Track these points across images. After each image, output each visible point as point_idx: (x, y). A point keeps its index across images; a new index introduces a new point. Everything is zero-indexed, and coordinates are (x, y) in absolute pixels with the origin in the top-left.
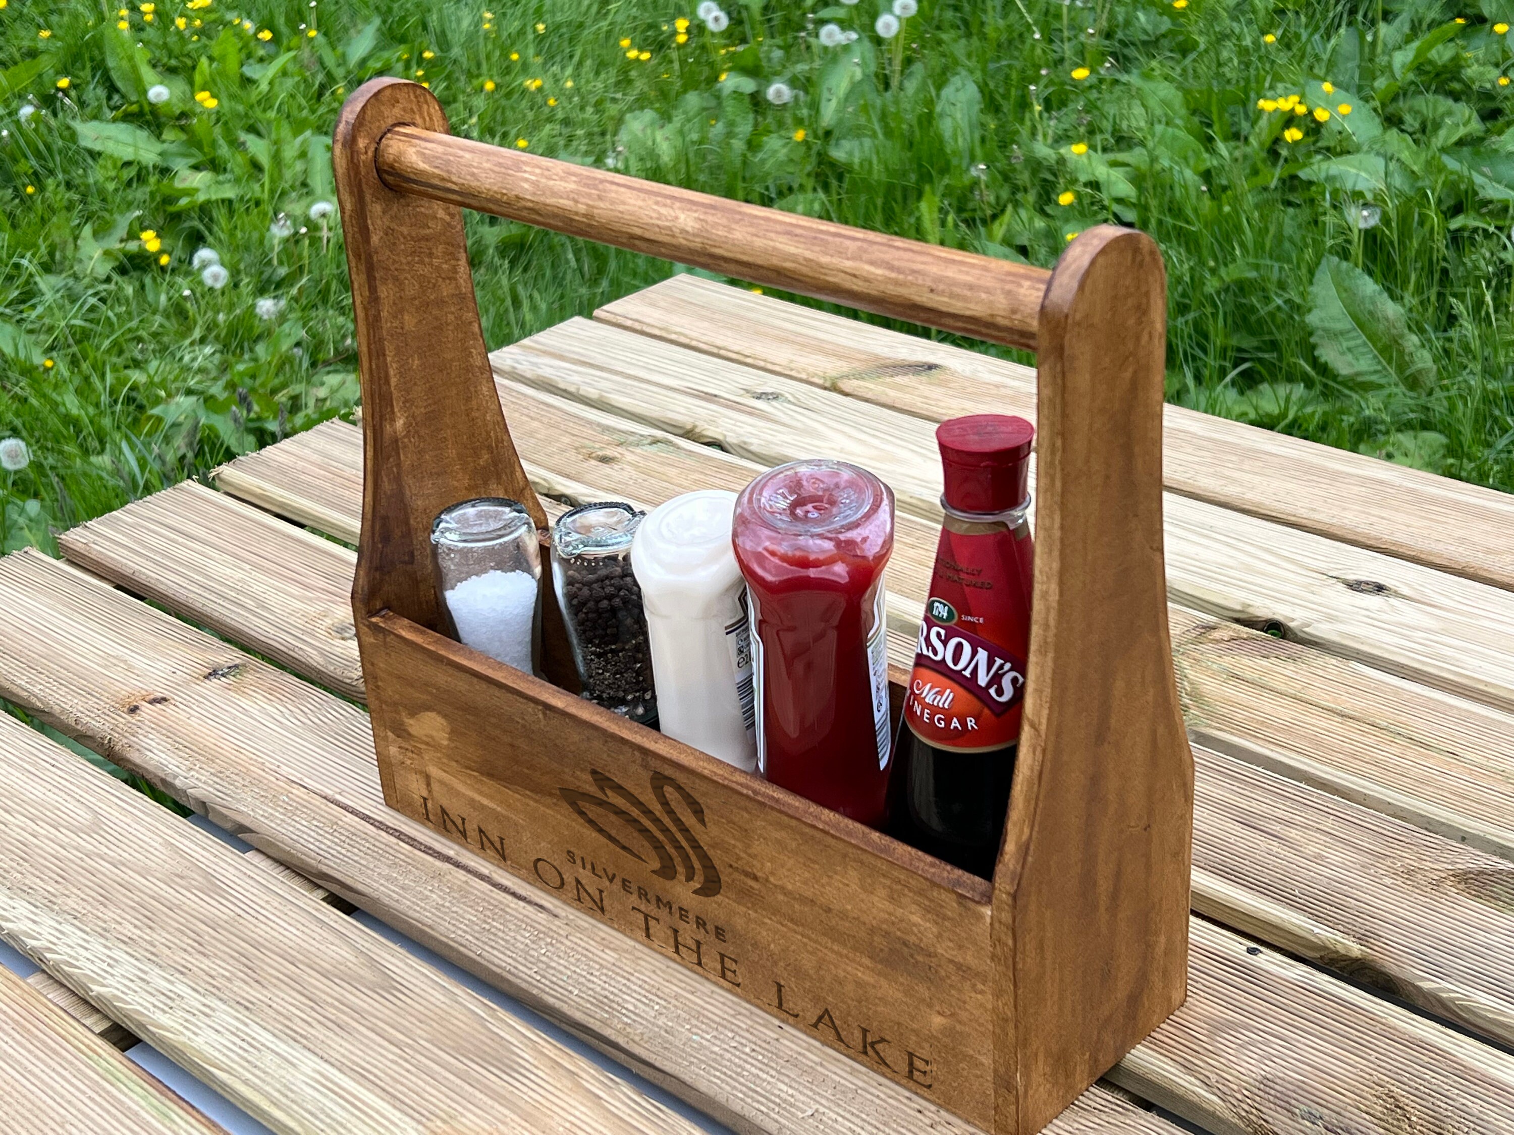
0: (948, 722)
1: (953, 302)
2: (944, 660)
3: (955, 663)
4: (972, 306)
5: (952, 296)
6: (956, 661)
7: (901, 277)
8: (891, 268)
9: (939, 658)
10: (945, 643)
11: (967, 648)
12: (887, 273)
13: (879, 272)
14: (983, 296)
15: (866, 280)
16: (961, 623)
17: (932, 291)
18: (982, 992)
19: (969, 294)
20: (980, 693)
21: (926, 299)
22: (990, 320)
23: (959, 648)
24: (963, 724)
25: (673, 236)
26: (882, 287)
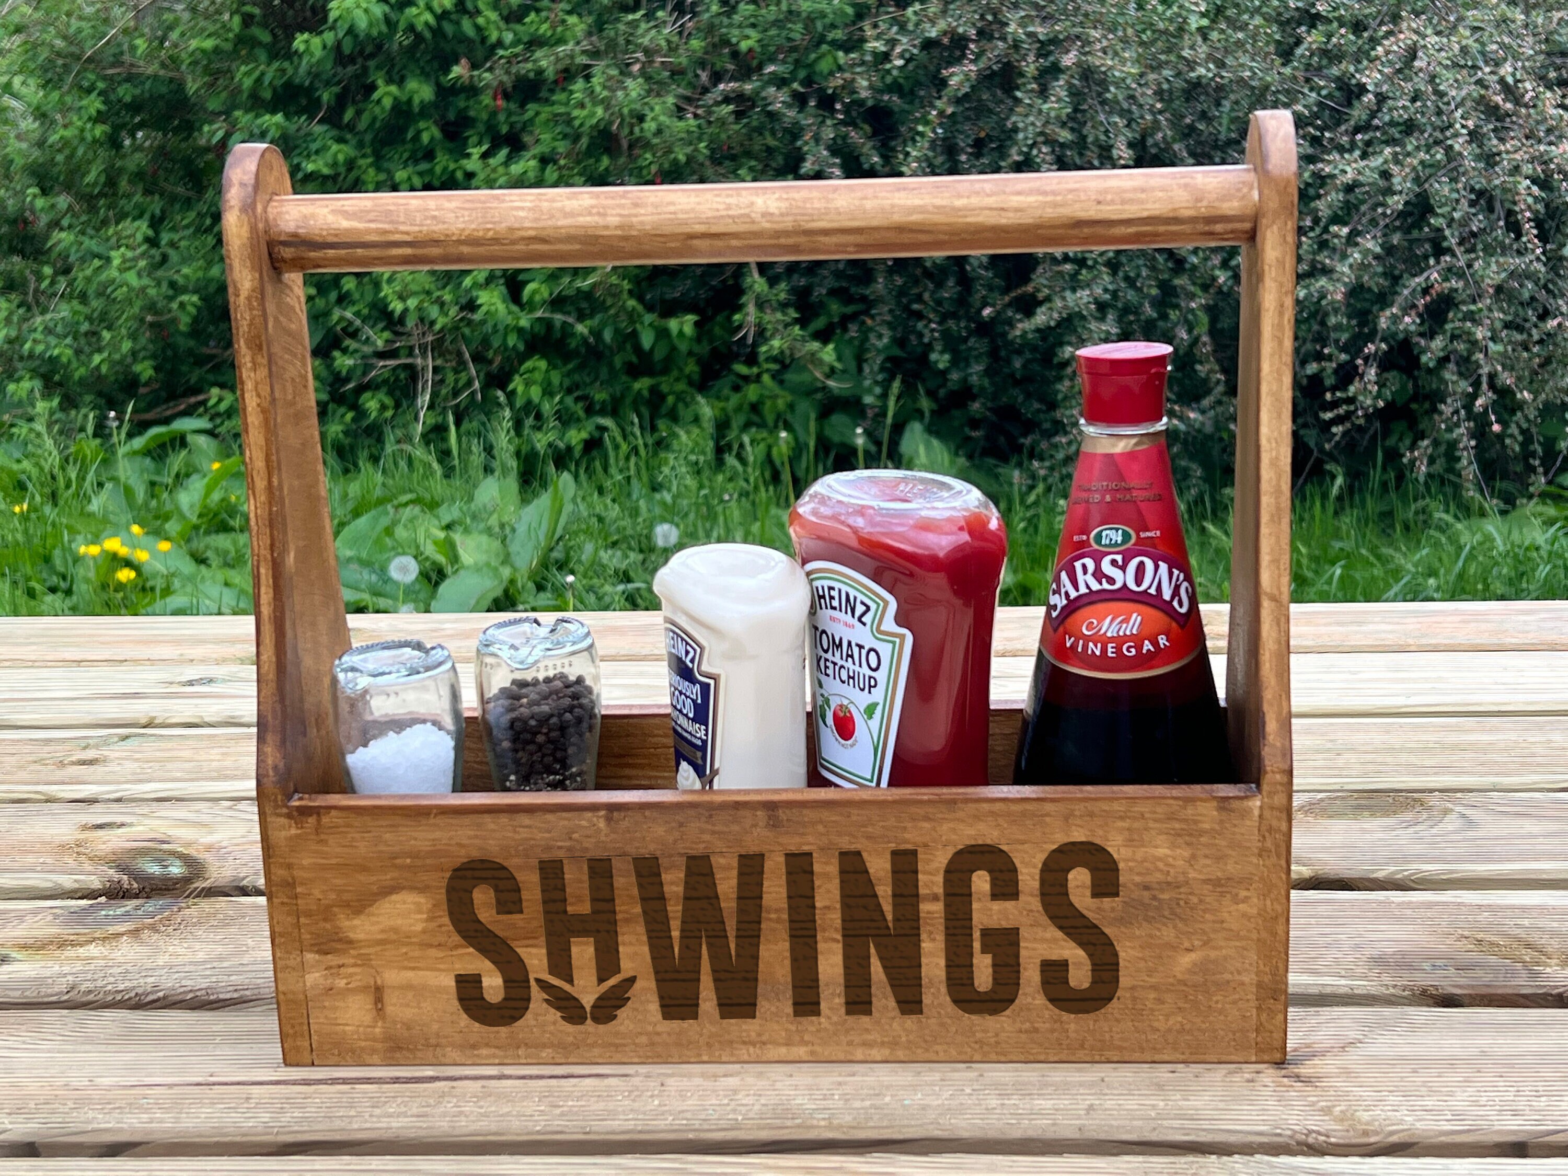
0: (1139, 647)
1: (1127, 207)
2: (1125, 585)
3: (1139, 585)
4: (1149, 206)
5: (1123, 202)
6: (1139, 582)
7: (1059, 198)
8: (1045, 193)
9: (1118, 585)
10: (1123, 568)
11: (1149, 564)
12: (1040, 198)
13: (1031, 199)
14: (1160, 194)
15: (1017, 210)
16: (1139, 541)
17: (1099, 203)
18: (1246, 900)
19: (1143, 196)
20: (1166, 608)
21: (1093, 213)
22: (1171, 215)
23: (1141, 568)
24: (1155, 643)
25: (753, 222)
26: (1038, 213)
